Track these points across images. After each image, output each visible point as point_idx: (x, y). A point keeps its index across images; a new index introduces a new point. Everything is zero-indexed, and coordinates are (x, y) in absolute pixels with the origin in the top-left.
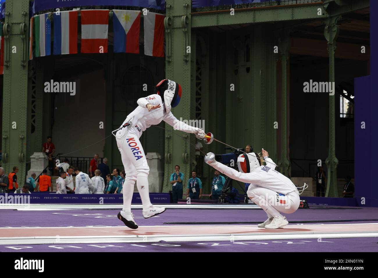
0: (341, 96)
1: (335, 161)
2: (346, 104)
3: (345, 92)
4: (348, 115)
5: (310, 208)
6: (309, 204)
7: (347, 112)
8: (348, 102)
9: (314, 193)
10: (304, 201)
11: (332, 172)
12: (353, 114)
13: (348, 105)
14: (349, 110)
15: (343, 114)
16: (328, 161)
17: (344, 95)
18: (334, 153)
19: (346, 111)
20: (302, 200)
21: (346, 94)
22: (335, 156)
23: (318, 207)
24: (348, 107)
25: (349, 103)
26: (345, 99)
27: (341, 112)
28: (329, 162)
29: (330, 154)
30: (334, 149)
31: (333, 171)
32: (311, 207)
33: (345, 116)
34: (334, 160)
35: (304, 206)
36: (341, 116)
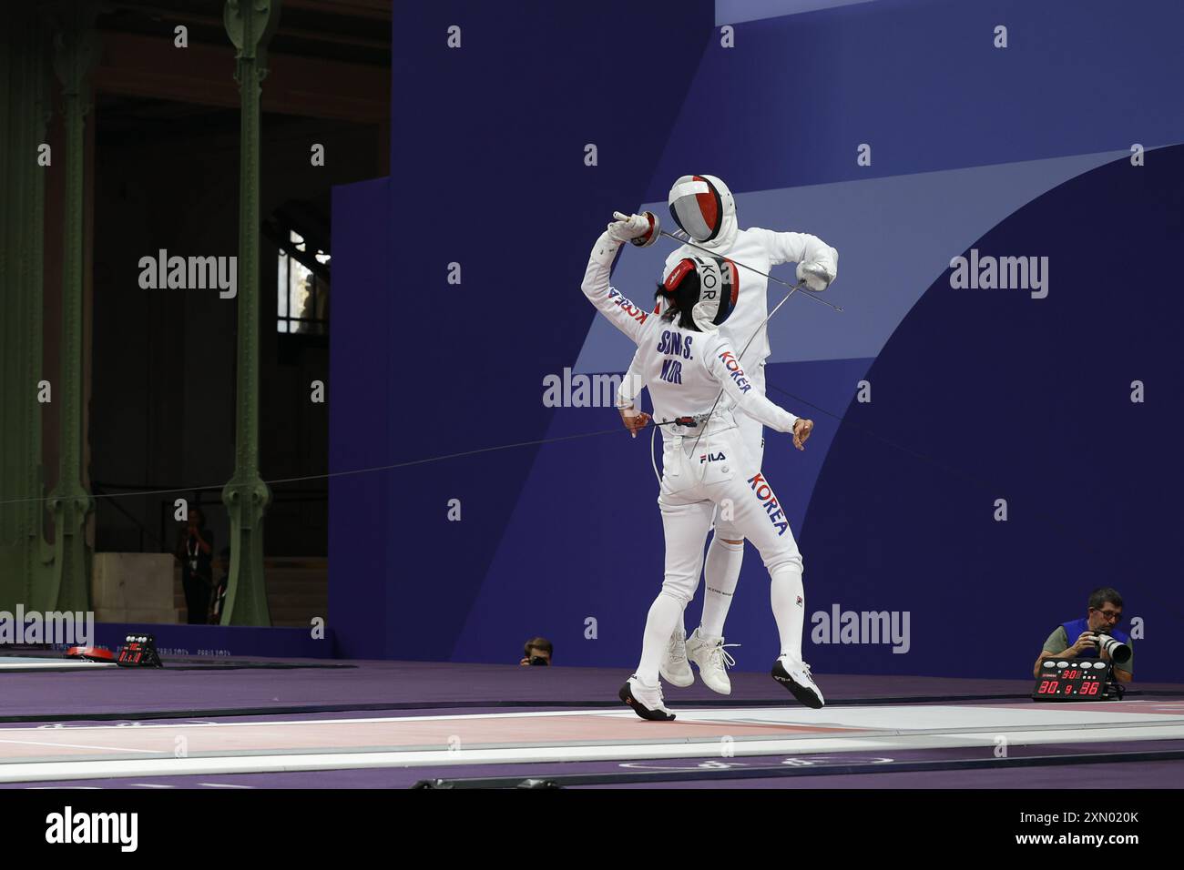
0: (282, 252)
1: (257, 492)
2: (300, 283)
3: (296, 238)
4: (306, 324)
5: (164, 664)
6: (163, 653)
7: (304, 312)
8: (309, 276)
9: (180, 612)
10: (145, 639)
11: (245, 533)
12: (326, 322)
13: (307, 288)
14: (311, 304)
15: (288, 319)
16: (232, 494)
17: (292, 251)
18: (253, 463)
19: (298, 309)
20: (137, 637)
21: (302, 248)
22: (258, 473)
23: (194, 662)
24: (306, 294)
25: (309, 279)
26: (296, 265)
27: (282, 312)
28: (235, 495)
29: (238, 466)
30: (254, 448)
31: (250, 528)
32: (167, 661)
33: (295, 327)
34: (255, 488)
35: (144, 657)
36: (282, 326)
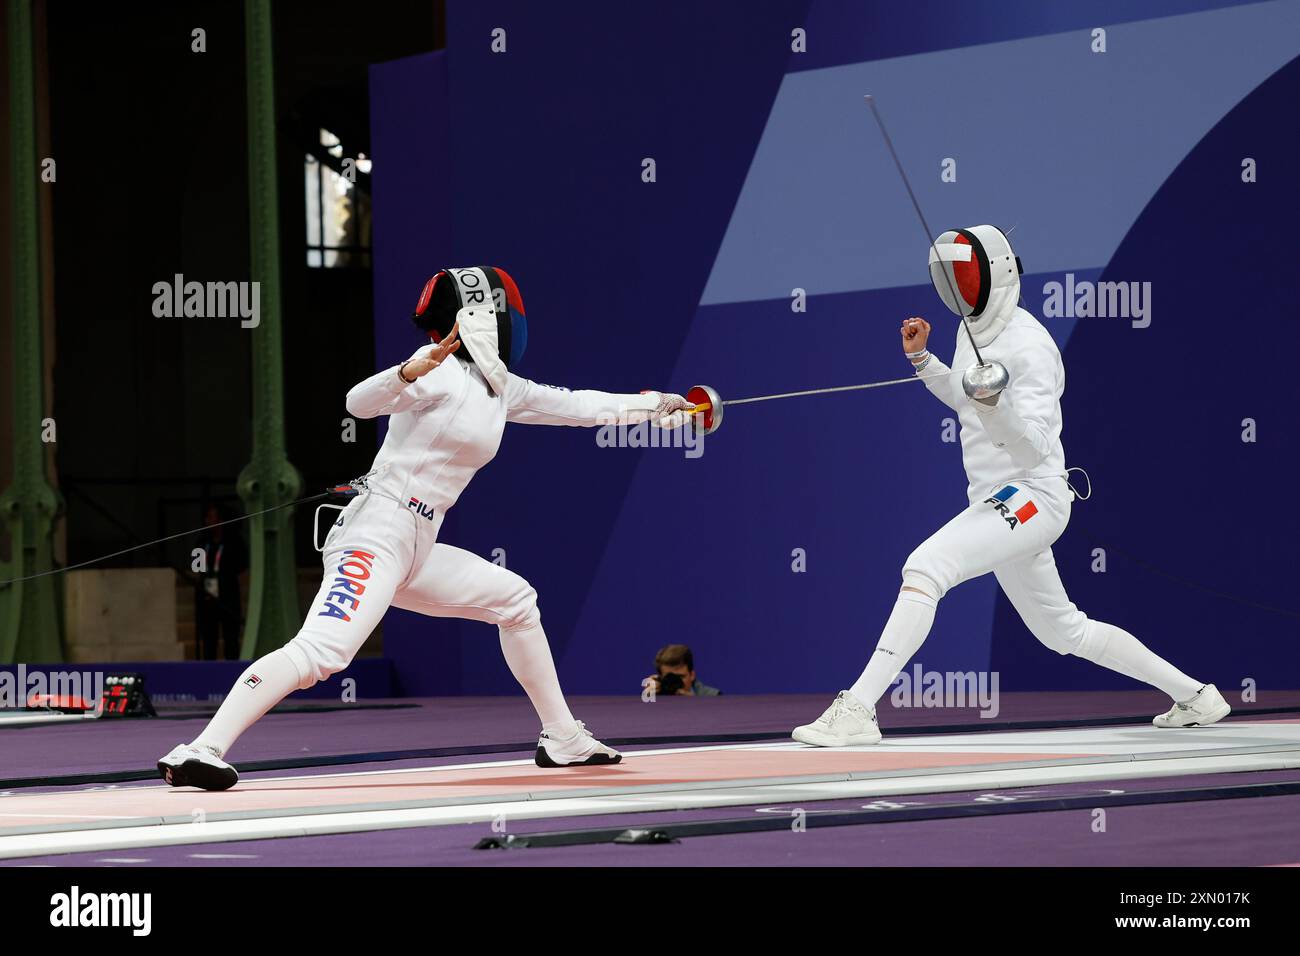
0: (310, 158)
1: (284, 480)
2: (337, 200)
3: (329, 139)
4: (347, 255)
5: (159, 714)
6: (158, 701)
7: (344, 239)
8: (348, 190)
9: (186, 647)
10: (131, 680)
11: (270, 536)
12: (369, 250)
13: (346, 207)
14: (353, 227)
15: (322, 248)
16: (250, 484)
17: (325, 159)
18: (278, 440)
19: (335, 233)
20: (121, 677)
21: (337, 151)
22: (285, 455)
23: (200, 709)
24: (345, 216)
25: (350, 194)
26: (330, 175)
27: (313, 238)
28: (256, 487)
29: (257, 446)
30: (278, 421)
31: (276, 528)
32: (165, 709)
33: (331, 259)
34: (281, 476)
35: (131, 705)
36: (314, 259)
